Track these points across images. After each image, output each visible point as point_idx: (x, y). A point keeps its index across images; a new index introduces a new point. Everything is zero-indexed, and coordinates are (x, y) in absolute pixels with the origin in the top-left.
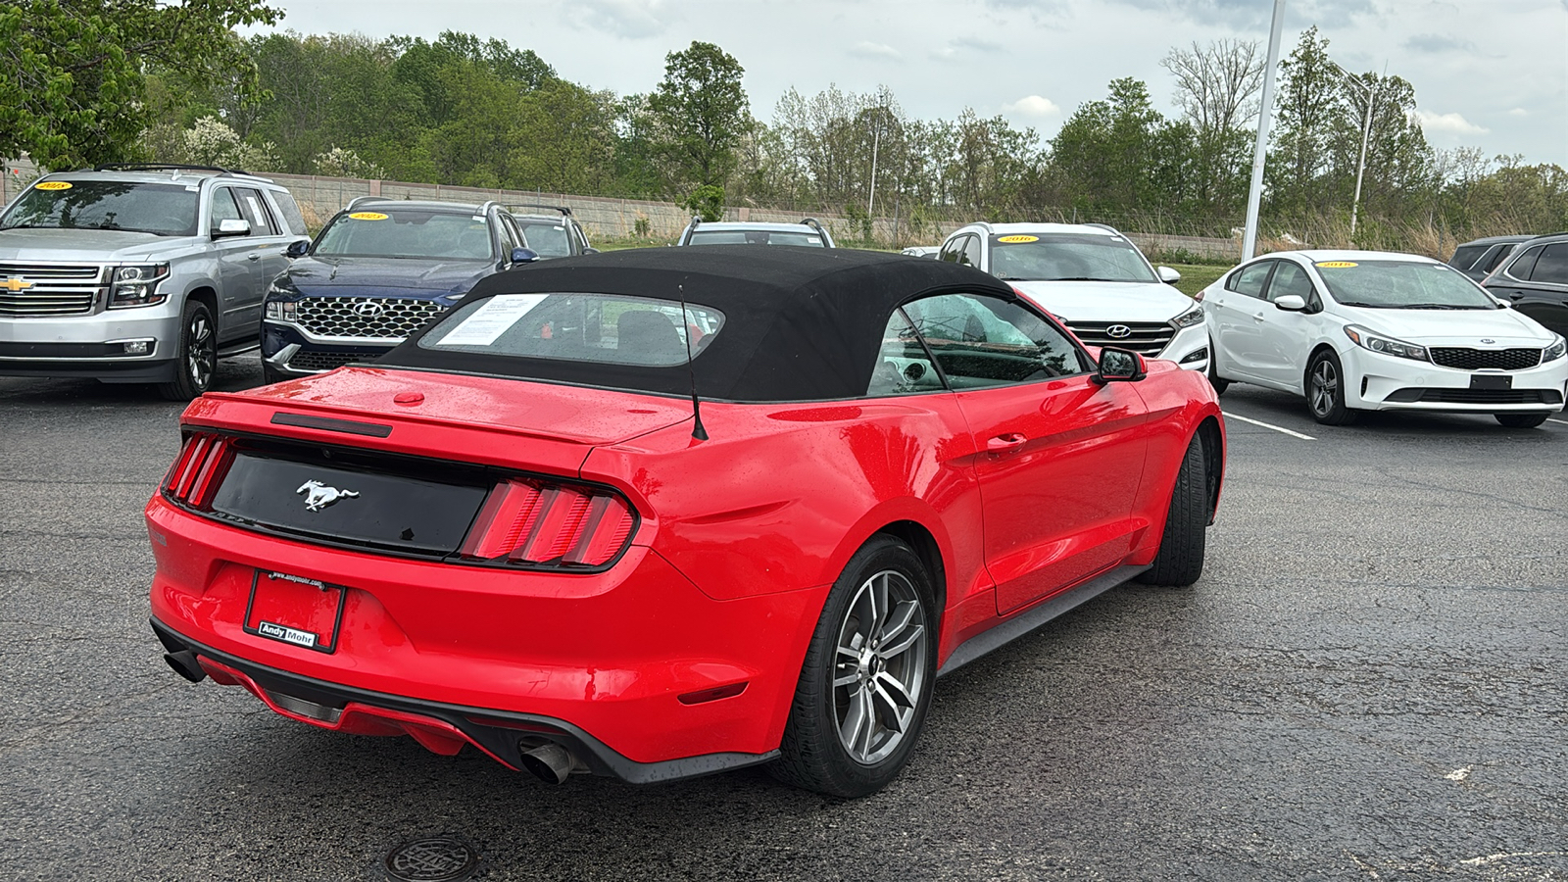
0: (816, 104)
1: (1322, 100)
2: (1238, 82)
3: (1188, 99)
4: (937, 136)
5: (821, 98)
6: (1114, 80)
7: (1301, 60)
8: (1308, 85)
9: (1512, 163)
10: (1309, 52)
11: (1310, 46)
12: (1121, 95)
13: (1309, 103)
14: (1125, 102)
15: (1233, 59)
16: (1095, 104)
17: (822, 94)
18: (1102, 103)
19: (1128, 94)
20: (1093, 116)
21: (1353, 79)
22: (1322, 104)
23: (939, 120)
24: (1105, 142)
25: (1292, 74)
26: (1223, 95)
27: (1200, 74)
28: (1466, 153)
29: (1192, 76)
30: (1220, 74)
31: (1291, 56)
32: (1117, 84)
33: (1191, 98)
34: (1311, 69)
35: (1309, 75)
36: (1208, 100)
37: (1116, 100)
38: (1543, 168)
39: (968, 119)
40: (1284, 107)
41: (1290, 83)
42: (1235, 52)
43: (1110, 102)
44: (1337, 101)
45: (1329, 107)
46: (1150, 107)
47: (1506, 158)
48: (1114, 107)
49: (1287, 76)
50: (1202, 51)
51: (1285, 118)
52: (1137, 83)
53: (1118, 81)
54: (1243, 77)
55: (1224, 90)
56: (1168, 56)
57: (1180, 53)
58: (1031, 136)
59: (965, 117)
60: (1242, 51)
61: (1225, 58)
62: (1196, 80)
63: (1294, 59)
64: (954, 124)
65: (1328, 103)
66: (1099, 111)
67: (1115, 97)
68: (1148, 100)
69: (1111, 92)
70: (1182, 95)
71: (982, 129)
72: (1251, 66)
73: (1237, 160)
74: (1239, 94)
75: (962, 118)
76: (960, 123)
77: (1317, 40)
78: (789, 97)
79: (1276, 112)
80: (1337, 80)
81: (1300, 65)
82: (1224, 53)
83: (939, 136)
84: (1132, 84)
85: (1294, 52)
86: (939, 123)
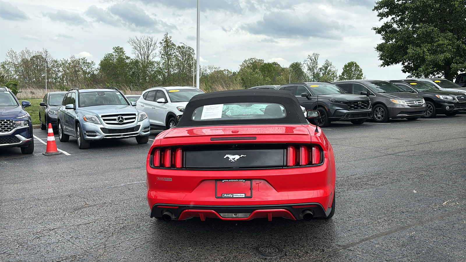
0: (21, 54)
1: (172, 53)
2: (149, 48)
3: (136, 52)
4: (63, 64)
5: (22, 52)
6: (114, 47)
7: (165, 42)
8: (168, 48)
9: (218, 69)
10: (167, 40)
11: (167, 38)
12: (117, 51)
13: (169, 54)
14: (118, 53)
15: (147, 41)
16: (109, 54)
17: (23, 51)
18: (111, 54)
19: (119, 51)
20: (109, 57)
21: (179, 47)
22: (172, 54)
23: (63, 59)
24: (116, 65)
25: (163, 46)
26: (146, 52)
27: (139, 45)
28: (210, 67)
29: (136, 46)
30: (144, 45)
31: (162, 41)
32: (115, 48)
33: (137, 52)
34: (168, 45)
35: (168, 46)
36: (142, 53)
37: (115, 53)
38: (225, 70)
39: (73, 59)
40: (162, 55)
41: (163, 48)
42: (147, 39)
43: (114, 53)
44: (176, 53)
45: (174, 54)
46: (126, 55)
47: (217, 68)
48: (115, 55)
49: (162, 46)
50: (138, 39)
51: (163, 58)
52: (121, 48)
53: (115, 47)
54: (150, 46)
55: (146, 50)
56: (129, 40)
57: (132, 39)
58: (92, 63)
59: (72, 58)
60: (149, 39)
61: (145, 41)
62: (138, 47)
63: (163, 42)
64: (68, 60)
65: (173, 54)
66: (111, 56)
67: (115, 52)
68: (125, 53)
69: (114, 50)
70: (134, 51)
71: (78, 62)
72: (152, 43)
73: (153, 70)
74: (150, 51)
75: (71, 58)
76: (70, 60)
77: (168, 36)
78: (10, 52)
79: (160, 56)
80: (175, 47)
81: (165, 43)
82: (144, 39)
83: (64, 64)
84: (120, 48)
85: (163, 40)
86: (63, 60)
